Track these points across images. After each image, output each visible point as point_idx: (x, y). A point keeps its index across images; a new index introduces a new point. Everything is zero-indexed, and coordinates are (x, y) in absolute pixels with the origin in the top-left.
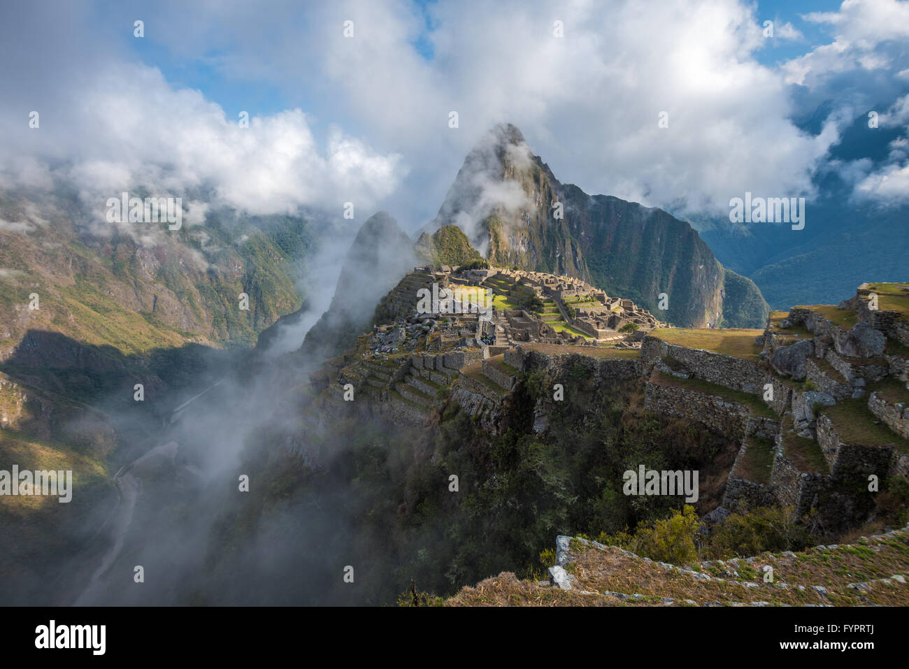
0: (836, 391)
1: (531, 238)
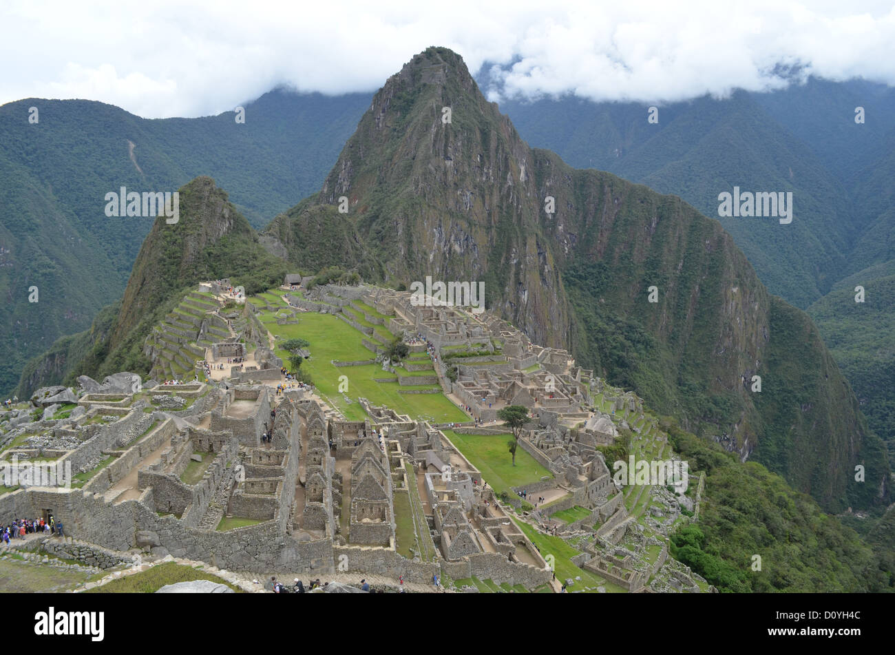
1: (471, 231)
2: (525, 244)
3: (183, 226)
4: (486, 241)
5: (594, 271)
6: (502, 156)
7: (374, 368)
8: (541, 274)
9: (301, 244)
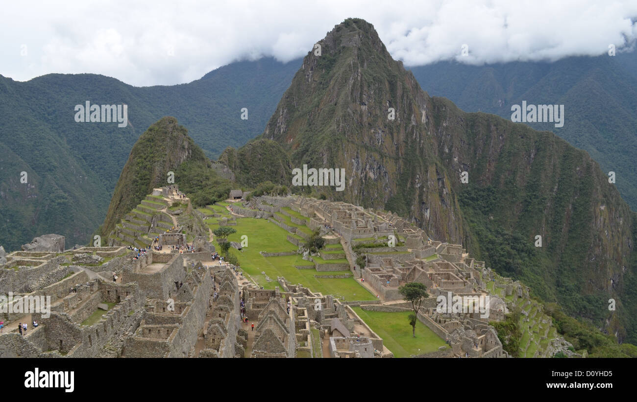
1: (383, 161)
2: (427, 172)
3: (152, 155)
4: (395, 170)
5: (485, 194)
6: (407, 101)
7: (296, 258)
8: (441, 196)
9: (245, 169)
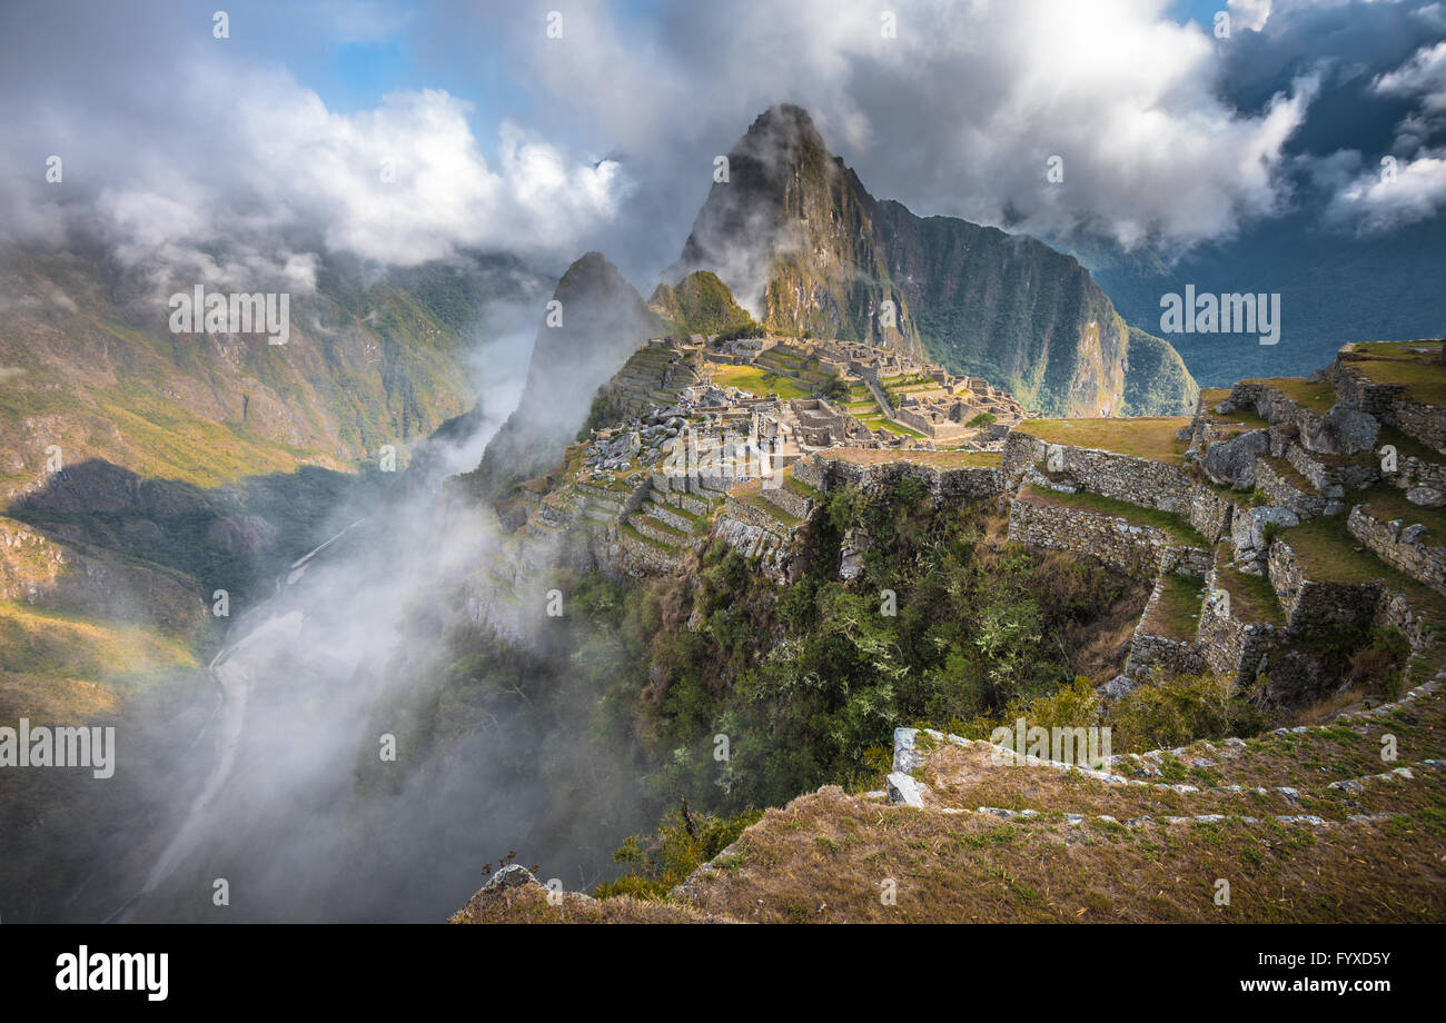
0: (1301, 504)
2: (881, 297)
9: (685, 310)
